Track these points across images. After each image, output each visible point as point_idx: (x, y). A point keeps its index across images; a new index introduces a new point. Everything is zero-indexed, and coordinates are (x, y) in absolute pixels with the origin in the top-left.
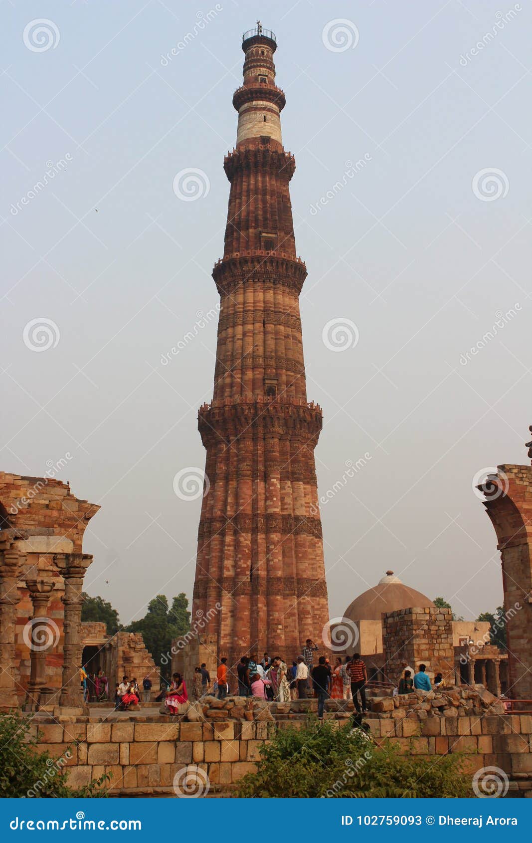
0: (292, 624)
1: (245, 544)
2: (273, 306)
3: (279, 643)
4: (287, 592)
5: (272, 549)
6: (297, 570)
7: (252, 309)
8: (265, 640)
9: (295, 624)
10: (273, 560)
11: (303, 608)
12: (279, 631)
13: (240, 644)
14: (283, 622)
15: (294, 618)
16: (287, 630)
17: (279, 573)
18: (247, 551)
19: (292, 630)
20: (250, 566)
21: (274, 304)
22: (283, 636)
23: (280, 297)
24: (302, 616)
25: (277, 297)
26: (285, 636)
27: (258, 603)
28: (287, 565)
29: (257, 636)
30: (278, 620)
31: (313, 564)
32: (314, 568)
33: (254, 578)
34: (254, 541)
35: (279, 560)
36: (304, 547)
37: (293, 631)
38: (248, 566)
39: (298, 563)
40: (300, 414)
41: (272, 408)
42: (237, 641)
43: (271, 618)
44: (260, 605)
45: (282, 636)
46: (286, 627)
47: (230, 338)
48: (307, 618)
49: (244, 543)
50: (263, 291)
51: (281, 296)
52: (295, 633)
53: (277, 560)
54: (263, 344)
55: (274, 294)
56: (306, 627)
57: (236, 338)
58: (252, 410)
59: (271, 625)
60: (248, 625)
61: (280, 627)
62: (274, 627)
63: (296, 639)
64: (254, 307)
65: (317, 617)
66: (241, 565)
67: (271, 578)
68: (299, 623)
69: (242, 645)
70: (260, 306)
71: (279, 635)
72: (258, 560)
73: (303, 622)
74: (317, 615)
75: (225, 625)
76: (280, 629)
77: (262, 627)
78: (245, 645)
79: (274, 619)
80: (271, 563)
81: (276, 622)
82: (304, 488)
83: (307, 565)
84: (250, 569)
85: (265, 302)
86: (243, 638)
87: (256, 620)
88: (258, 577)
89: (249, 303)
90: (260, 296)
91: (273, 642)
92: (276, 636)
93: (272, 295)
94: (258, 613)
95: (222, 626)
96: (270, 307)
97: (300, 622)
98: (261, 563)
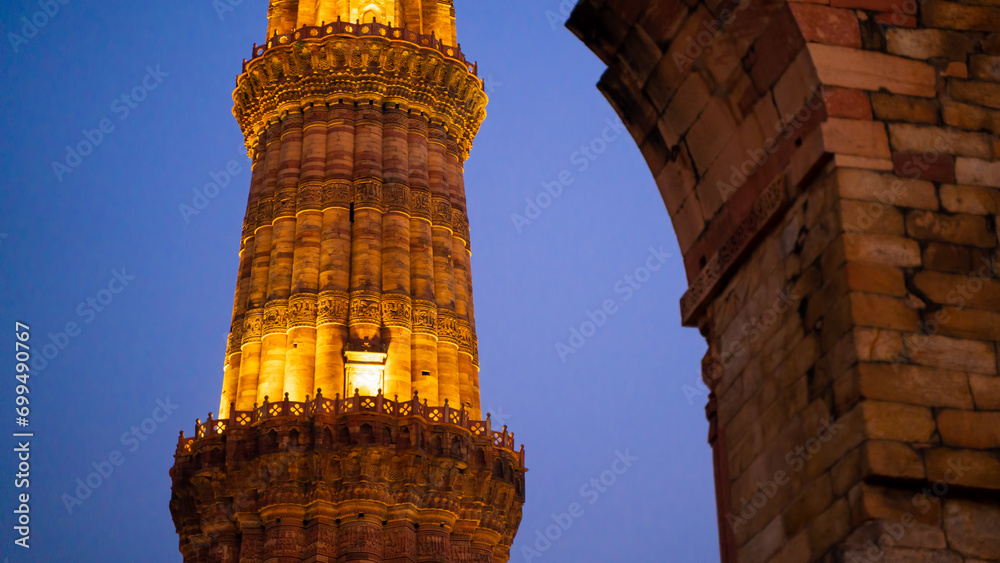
2: (381, 166)
7: (321, 173)
21: (383, 162)
23: (400, 144)
25: (393, 143)
40: (444, 446)
41: (358, 429)
47: (262, 254)
50: (351, 127)
51: (405, 142)
54: (347, 264)
55: (385, 135)
57: (274, 253)
58: (302, 435)
64: (325, 169)
70: (343, 166)
85: (354, 156)
89: (312, 159)
90: (346, 141)
93: (379, 138)
96: (371, 167)
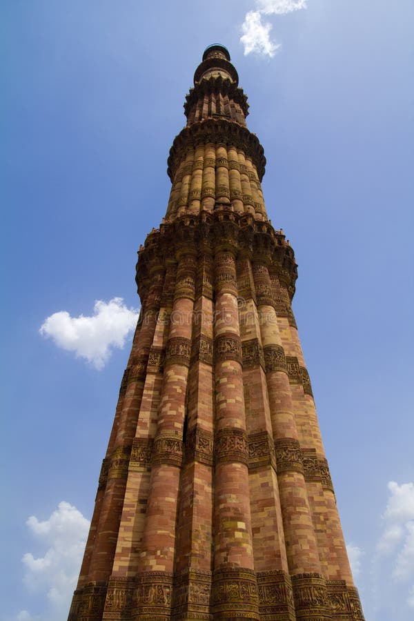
0: (269, 523)
1: (177, 380)
3: (239, 563)
4: (256, 460)
5: (225, 384)
6: (274, 426)
7: (202, 160)
8: (208, 556)
9: (275, 521)
10: (225, 401)
11: (291, 494)
12: (238, 535)
13: (151, 567)
14: (248, 516)
15: (271, 509)
16: (258, 536)
17: (239, 423)
18: (179, 391)
19: (269, 534)
20: (183, 416)
21: (228, 158)
22: (249, 548)
24: (290, 509)
25: (231, 153)
26: (255, 550)
27: (193, 476)
28: (253, 413)
29: (189, 547)
30: (236, 509)
31: (303, 424)
32: (306, 431)
33: (190, 432)
34: (193, 377)
35: (237, 401)
36: (284, 390)
37: (272, 538)
38: (179, 415)
39: (275, 414)
42: (146, 558)
43: (222, 506)
44: (197, 480)
45: (244, 545)
46: (256, 530)
48: (300, 513)
49: (175, 378)
50: (214, 148)
52: (275, 542)
53: (234, 401)
55: (228, 151)
56: (299, 532)
59: (220, 523)
60: (173, 523)
61: (241, 525)
62: (228, 524)
63: (279, 556)
65: (322, 518)
66: (166, 412)
67: (220, 431)
68: (284, 525)
69: (154, 569)
71: (238, 543)
72: (197, 402)
73: (292, 522)
74: (320, 514)
75: (126, 529)
76: (241, 530)
77: (201, 525)
78: (162, 568)
79: (227, 509)
80: (223, 406)
81: (231, 514)
82: (279, 321)
83: (291, 418)
84: (183, 420)
85: (217, 155)
86: (159, 553)
87: (190, 511)
88: (196, 429)
89: (199, 157)
91: (226, 559)
92: (231, 544)
94: (192, 496)
95: (121, 529)
97: (287, 522)
98: (204, 406)
